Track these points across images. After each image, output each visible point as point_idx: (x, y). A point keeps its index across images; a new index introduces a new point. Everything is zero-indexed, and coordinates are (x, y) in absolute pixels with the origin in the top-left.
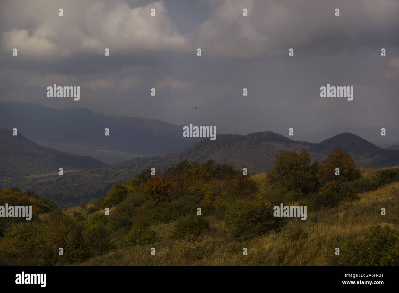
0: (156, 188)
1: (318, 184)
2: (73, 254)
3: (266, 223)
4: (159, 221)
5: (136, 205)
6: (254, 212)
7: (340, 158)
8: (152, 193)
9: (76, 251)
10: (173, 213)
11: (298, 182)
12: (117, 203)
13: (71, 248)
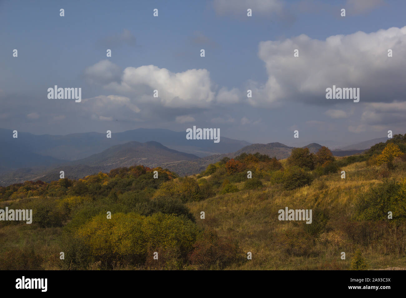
0: (231, 166)
1: (313, 164)
2: (195, 197)
3: (302, 180)
4: (234, 182)
5: (221, 174)
6: (296, 175)
7: (325, 151)
8: (229, 168)
9: (197, 196)
10: (241, 178)
11: (303, 163)
12: (211, 173)
13: (194, 194)
